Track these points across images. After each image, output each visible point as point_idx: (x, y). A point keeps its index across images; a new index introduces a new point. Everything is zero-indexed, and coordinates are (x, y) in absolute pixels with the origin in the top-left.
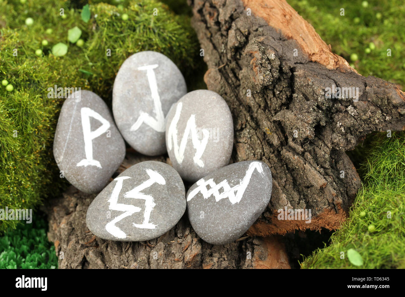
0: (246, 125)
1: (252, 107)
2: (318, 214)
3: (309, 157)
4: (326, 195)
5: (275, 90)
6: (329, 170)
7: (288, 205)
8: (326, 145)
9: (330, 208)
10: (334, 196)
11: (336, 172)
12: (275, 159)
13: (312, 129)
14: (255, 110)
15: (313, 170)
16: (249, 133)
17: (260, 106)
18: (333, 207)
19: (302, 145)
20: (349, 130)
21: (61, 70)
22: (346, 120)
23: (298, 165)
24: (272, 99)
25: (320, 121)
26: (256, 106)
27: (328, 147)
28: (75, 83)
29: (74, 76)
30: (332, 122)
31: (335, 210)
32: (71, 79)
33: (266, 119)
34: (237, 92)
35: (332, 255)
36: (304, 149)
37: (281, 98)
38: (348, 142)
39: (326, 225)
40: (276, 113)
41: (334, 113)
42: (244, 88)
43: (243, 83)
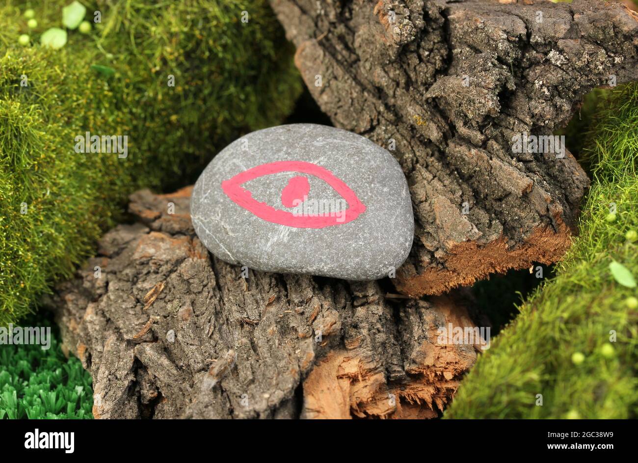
0: (378, 120)
1: (385, 88)
2: (525, 237)
3: (496, 146)
4: (534, 204)
5: (421, 51)
6: (531, 164)
7: (473, 231)
8: (522, 121)
9: (543, 224)
10: (549, 202)
11: (544, 166)
12: (438, 165)
13: (495, 98)
14: (391, 93)
15: (506, 167)
16: (386, 131)
17: (398, 84)
18: (549, 222)
19: (481, 128)
20: (556, 89)
21: (65, 65)
22: (549, 75)
23: (479, 164)
24: (417, 68)
25: (507, 82)
26: (392, 84)
27: (526, 124)
28: (89, 86)
29: (86, 74)
30: (525, 84)
31: (553, 226)
32: (82, 79)
33: (412, 103)
34: (354, 71)
35: (576, 282)
36: (486, 135)
37: (433, 61)
38: (558, 109)
39: (541, 257)
40: (427, 89)
41: (527, 68)
42: (367, 60)
43: (364, 52)
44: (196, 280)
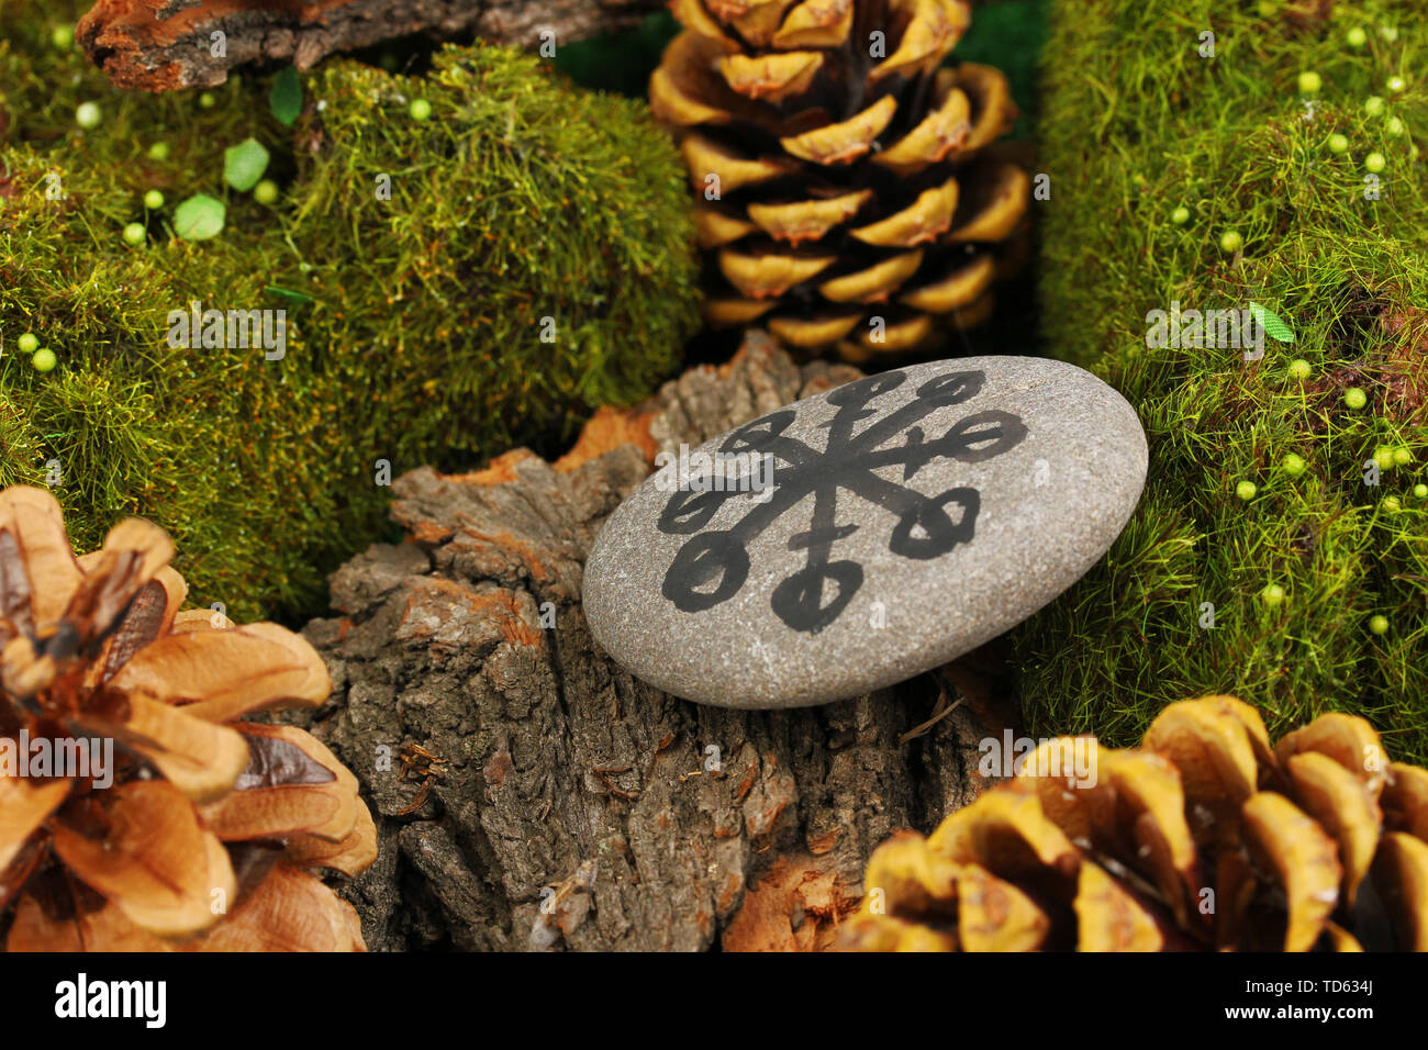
44: (517, 694)
